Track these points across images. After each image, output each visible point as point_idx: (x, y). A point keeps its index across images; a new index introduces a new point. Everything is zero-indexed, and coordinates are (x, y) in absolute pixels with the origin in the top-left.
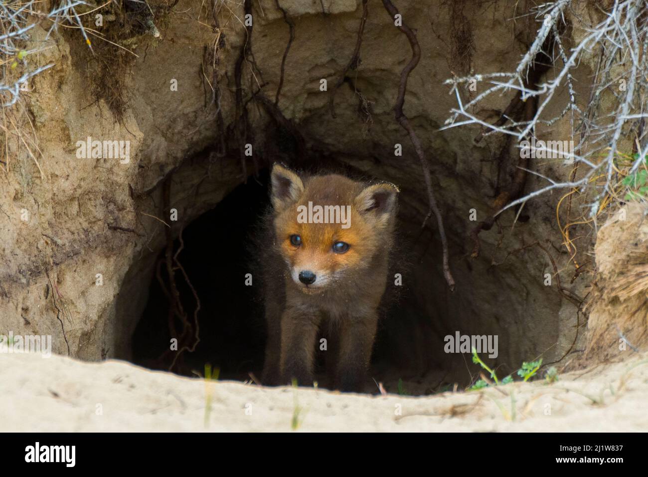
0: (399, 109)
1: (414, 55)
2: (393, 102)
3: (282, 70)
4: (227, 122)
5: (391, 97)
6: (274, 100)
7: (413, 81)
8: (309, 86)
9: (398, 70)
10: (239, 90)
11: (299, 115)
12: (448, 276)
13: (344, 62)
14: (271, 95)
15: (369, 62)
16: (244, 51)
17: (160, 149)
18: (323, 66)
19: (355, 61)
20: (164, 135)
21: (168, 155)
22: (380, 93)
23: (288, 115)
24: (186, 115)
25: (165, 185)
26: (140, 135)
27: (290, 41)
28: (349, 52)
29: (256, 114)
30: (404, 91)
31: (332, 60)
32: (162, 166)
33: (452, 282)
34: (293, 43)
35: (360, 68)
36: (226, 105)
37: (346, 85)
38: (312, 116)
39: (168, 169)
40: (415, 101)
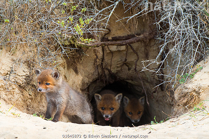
0: (135, 69)
1: (138, 58)
2: (134, 68)
3: (111, 63)
4: (100, 74)
5: (134, 67)
6: (110, 69)
7: (138, 63)
8: (117, 66)
9: (135, 61)
10: (102, 67)
11: (115, 72)
12: (148, 103)
13: (124, 60)
14: (109, 68)
15: (129, 60)
16: (103, 59)
17: (87, 80)
18: (119, 61)
19: (126, 60)
20: (87, 77)
21: (89, 81)
22: (132, 66)
23: (113, 72)
24: (92, 73)
25: (88, 88)
26: (82, 78)
27: (112, 57)
28: (124, 58)
29: (107, 72)
30: (136, 65)
31: (121, 60)
32: (87, 84)
33: (148, 104)
34: (113, 57)
35: (127, 61)
36: (100, 71)
37: (125, 65)
38: (118, 72)
39: (89, 84)
40: (139, 67)
